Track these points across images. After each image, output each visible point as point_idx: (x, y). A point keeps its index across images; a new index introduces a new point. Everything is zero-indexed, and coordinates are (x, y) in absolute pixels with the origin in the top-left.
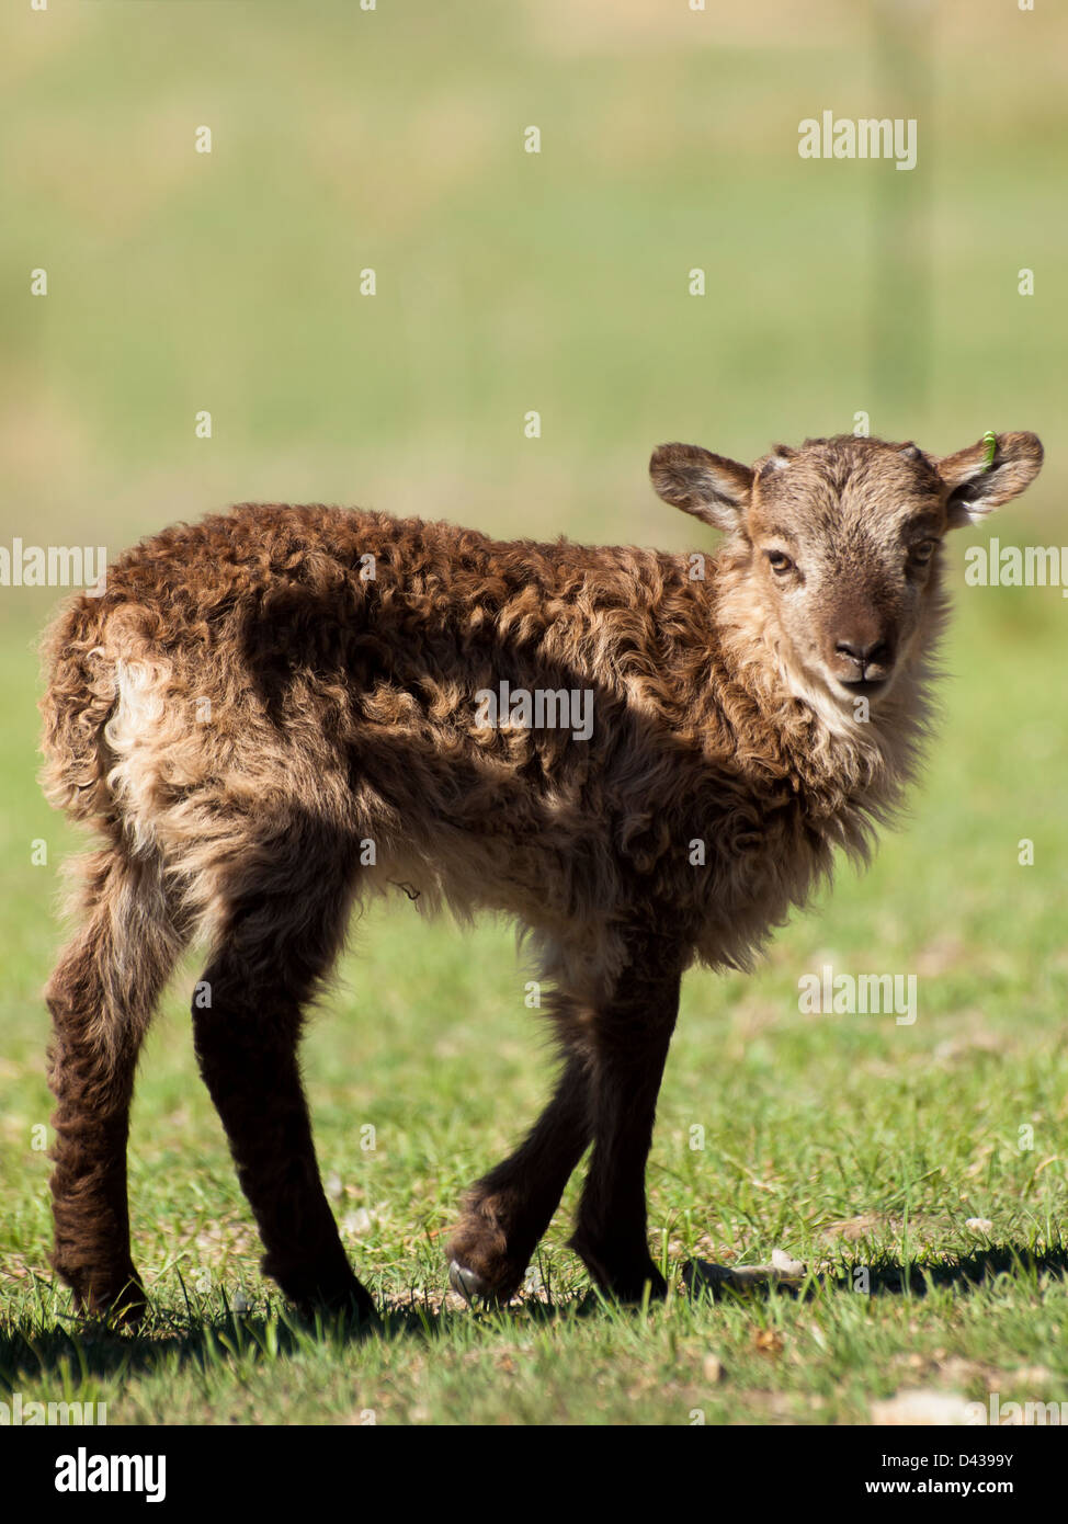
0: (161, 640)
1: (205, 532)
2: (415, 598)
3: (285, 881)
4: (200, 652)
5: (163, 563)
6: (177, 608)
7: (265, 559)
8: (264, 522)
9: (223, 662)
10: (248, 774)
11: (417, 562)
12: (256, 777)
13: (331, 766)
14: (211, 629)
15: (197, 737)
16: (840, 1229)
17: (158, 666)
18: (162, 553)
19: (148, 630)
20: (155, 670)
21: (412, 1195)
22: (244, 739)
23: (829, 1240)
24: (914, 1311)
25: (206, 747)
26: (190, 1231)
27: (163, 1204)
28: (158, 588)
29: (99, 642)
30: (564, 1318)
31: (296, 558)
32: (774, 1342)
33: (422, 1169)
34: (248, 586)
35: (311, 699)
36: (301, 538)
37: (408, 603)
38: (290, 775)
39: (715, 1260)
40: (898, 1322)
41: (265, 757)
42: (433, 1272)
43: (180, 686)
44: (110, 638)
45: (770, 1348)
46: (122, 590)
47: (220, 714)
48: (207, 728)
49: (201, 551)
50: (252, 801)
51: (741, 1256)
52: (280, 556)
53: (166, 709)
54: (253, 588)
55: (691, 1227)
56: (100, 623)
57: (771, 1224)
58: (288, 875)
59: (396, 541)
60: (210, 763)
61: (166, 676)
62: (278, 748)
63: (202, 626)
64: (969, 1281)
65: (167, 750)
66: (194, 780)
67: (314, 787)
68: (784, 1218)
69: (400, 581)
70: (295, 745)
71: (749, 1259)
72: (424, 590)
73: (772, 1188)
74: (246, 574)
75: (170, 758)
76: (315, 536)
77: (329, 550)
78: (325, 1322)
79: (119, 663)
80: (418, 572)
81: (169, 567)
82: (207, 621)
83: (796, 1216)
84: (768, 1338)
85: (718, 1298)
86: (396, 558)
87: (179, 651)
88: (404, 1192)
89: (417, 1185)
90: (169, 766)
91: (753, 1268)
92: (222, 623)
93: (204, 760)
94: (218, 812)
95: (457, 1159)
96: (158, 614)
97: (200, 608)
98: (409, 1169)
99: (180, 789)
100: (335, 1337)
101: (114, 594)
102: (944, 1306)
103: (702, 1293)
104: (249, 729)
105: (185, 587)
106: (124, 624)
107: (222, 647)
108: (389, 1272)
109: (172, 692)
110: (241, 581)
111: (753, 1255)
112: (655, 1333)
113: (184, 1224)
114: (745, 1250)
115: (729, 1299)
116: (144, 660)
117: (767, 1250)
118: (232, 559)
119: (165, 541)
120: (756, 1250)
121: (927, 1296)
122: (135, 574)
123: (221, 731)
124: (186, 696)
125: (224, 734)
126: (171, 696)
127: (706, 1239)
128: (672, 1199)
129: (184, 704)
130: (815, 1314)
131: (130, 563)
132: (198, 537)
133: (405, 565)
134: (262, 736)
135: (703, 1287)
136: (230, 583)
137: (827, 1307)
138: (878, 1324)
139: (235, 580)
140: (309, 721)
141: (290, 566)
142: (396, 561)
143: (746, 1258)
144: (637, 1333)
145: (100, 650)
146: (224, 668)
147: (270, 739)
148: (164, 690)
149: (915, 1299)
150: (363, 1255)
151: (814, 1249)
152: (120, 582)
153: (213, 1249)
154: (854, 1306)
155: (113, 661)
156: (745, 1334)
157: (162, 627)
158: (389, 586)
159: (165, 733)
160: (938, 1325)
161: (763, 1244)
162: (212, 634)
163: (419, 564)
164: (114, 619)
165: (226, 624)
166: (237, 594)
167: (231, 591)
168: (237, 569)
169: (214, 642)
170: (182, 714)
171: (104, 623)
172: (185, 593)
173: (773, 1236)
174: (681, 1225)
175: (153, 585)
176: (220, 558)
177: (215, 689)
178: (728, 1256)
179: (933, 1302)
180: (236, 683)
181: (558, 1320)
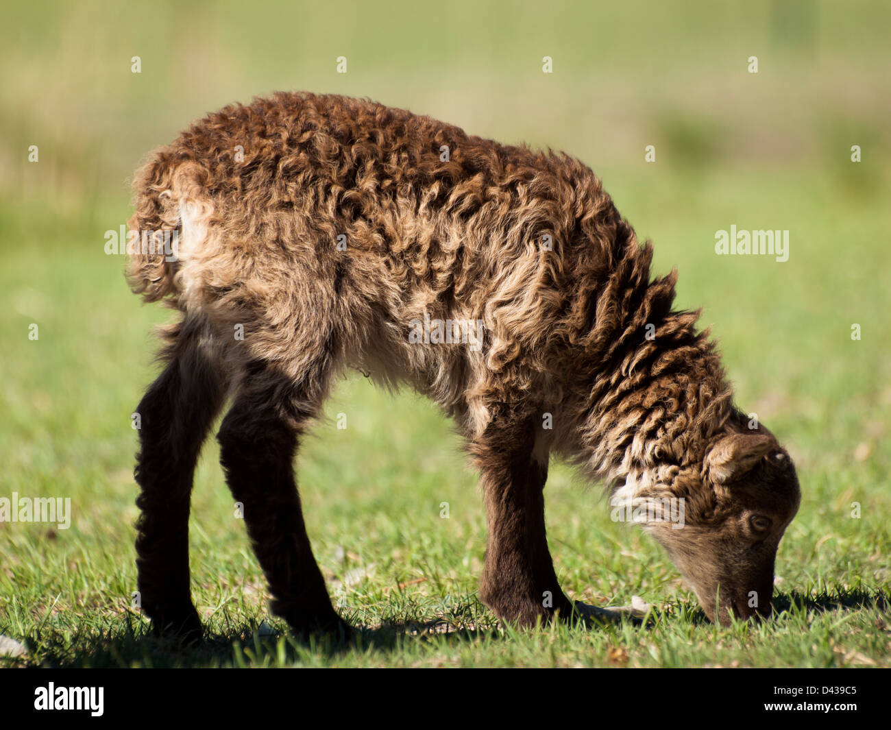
0: (209, 187)
1: (249, 112)
2: (390, 168)
3: (282, 352)
4: (234, 198)
5: (217, 133)
6: (221, 167)
7: (285, 135)
8: (291, 108)
9: (249, 205)
10: (264, 280)
11: (396, 143)
12: (268, 283)
13: (320, 275)
14: (242, 182)
15: (229, 254)
16: (679, 584)
17: (205, 204)
18: (217, 126)
19: (201, 180)
20: (203, 207)
21: (392, 560)
22: (261, 257)
23: (672, 591)
24: (720, 635)
25: (235, 261)
26: (241, 583)
27: (223, 565)
28: (211, 151)
29: (170, 187)
30: (483, 640)
31: (306, 136)
32: (623, 655)
33: (400, 542)
34: (270, 154)
35: (308, 232)
36: (314, 122)
37: (385, 170)
38: (292, 282)
39: (592, 602)
40: (709, 643)
41: (275, 270)
42: (400, 610)
43: (218, 218)
44: (176, 184)
45: (620, 659)
46: (186, 151)
47: (245, 238)
48: (238, 248)
49: (243, 127)
50: (264, 299)
51: (611, 600)
52: (295, 134)
53: (209, 235)
54: (273, 155)
55: (580, 582)
56: (170, 173)
57: (634, 580)
58: (285, 348)
59: (384, 128)
60: (238, 272)
61: (210, 211)
62: (285, 264)
63: (237, 180)
64: (761, 617)
65: (210, 262)
66: (226, 284)
67: (308, 290)
68: (642, 577)
69: (381, 155)
70: (295, 261)
71: (615, 602)
72: (399, 163)
73: (635, 556)
74: (269, 145)
75: (212, 267)
76: (323, 121)
77: (331, 132)
78: (317, 642)
79: (181, 201)
80: (396, 150)
81: (220, 137)
82: (241, 177)
83: (651, 574)
84: (619, 652)
85: (589, 627)
86: (381, 138)
87: (220, 196)
88: (386, 559)
89: (396, 553)
90: (210, 273)
91: (618, 608)
92: (250, 178)
93: (234, 269)
94: (243, 305)
95: (423, 536)
96: (207, 170)
97: (236, 167)
98: (390, 543)
99: (218, 289)
100: (324, 651)
101: (181, 153)
102: (742, 633)
103: (578, 624)
104: (265, 250)
105: (228, 151)
106: (186, 175)
107: (249, 195)
108: (371, 610)
109: (213, 223)
110: (266, 150)
111: (619, 600)
112: (543, 649)
113: (237, 579)
114: (613, 596)
115: (596, 628)
116: (197, 201)
117: (629, 596)
118: (263, 135)
119: (222, 117)
120: (621, 596)
121: (731, 626)
122: (197, 140)
123: (245, 250)
124: (222, 225)
125: (247, 253)
126: (213, 225)
127: (590, 590)
128: (568, 563)
129: (221, 231)
130: (654, 638)
131: (198, 131)
132: (244, 115)
133: (387, 145)
134: (274, 255)
135: (579, 620)
136: (258, 151)
137: (663, 633)
138: (695, 644)
139: (262, 149)
140: (306, 247)
141: (302, 141)
142: (380, 140)
143: (614, 602)
144: (531, 650)
145: (168, 192)
146: (249, 209)
147: (279, 258)
148: (208, 221)
149: (722, 628)
150: (355, 599)
151: (661, 596)
152: (187, 144)
153: (255, 595)
154: (681, 633)
155: (176, 200)
156: (603, 650)
157: (210, 179)
158: (372, 158)
159: (209, 250)
160: (736, 644)
161: (627, 592)
162: (243, 185)
163: (398, 144)
164: (180, 171)
165: (253, 179)
166: (261, 159)
167: (258, 157)
168: (265, 142)
169: (244, 191)
170: (219, 238)
171: (173, 174)
172: (227, 156)
173: (635, 587)
174: (573, 581)
175: (207, 149)
176: (255, 133)
177: (243, 222)
178: (603, 601)
179: (734, 629)
180: (257, 219)
181: (478, 641)
